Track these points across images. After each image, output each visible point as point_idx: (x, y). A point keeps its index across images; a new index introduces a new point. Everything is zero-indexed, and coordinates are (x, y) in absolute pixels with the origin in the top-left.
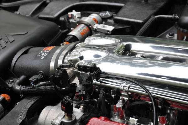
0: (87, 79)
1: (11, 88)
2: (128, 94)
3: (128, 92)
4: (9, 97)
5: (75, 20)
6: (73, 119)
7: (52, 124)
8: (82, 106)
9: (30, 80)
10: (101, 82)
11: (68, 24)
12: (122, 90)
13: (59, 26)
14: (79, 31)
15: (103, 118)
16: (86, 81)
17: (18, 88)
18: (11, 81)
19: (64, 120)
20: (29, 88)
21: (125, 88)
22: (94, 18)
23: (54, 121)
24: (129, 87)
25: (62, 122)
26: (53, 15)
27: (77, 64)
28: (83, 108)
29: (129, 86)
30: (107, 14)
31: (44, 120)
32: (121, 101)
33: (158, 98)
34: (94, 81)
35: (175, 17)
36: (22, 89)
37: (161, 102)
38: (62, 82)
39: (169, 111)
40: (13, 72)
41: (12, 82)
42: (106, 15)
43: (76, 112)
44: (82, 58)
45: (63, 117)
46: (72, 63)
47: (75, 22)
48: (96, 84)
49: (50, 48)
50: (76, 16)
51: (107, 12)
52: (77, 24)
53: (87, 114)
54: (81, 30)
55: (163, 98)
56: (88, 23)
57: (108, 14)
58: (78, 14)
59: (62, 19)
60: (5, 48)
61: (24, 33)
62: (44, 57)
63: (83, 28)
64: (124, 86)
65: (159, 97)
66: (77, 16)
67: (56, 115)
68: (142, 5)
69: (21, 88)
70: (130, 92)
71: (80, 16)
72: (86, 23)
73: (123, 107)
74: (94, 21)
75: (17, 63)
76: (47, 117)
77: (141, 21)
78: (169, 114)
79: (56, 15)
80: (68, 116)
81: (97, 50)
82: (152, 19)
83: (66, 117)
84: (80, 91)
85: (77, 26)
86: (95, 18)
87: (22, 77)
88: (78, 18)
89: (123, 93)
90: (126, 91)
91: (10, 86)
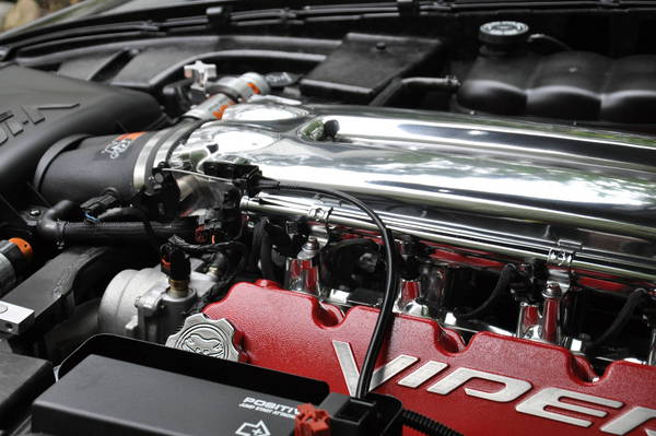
0: (226, 196)
1: (34, 229)
2: (327, 228)
3: (326, 223)
4: (29, 246)
5: (202, 86)
6: (191, 295)
7: (136, 306)
8: (213, 270)
9: (82, 206)
10: (262, 202)
11: (184, 101)
12: (313, 220)
13: (162, 107)
14: (210, 109)
15: (264, 283)
16: (225, 202)
17: (51, 225)
18: (33, 213)
19: (167, 298)
20: (79, 225)
21: (320, 215)
22: (250, 83)
23: (142, 300)
24: (330, 213)
25: (161, 302)
26: (145, 80)
27: (200, 163)
28: (217, 273)
29: (329, 209)
30: (282, 78)
31: (116, 299)
32: (310, 245)
33: (400, 235)
34: (245, 200)
35: (449, 82)
36: (62, 228)
37: (406, 247)
38: (165, 208)
39: (426, 271)
40: (40, 191)
41: (37, 215)
42: (282, 81)
43: (197, 281)
44: (213, 149)
45: (164, 290)
46: (190, 162)
47: (202, 89)
48: (247, 208)
49: (135, 136)
50: (203, 75)
51: (285, 74)
52: (208, 95)
53: (225, 280)
54: (216, 105)
55: (412, 235)
56: (234, 91)
57: (286, 77)
58: (209, 70)
59: (168, 90)
60: (20, 136)
61: (70, 105)
62: (121, 154)
63: (221, 102)
64: (318, 211)
65: (404, 233)
66: (206, 76)
67: (147, 286)
68: (372, 57)
69: (58, 225)
70: (333, 222)
71: (214, 75)
72: (230, 92)
73: (315, 260)
74: (250, 90)
75: (49, 170)
76: (125, 294)
77: (366, 91)
78: (427, 277)
79: (154, 81)
80: (176, 286)
81: (258, 132)
82: (395, 85)
83: (173, 291)
84: (207, 222)
85: (206, 99)
86: (253, 82)
87: (63, 204)
88: (210, 80)
89: (315, 228)
90: (321, 221)
91: (32, 223)
